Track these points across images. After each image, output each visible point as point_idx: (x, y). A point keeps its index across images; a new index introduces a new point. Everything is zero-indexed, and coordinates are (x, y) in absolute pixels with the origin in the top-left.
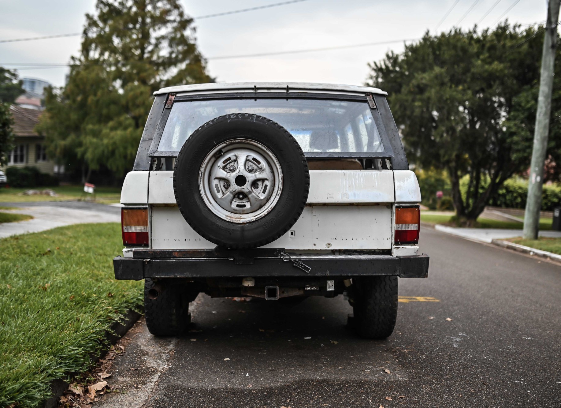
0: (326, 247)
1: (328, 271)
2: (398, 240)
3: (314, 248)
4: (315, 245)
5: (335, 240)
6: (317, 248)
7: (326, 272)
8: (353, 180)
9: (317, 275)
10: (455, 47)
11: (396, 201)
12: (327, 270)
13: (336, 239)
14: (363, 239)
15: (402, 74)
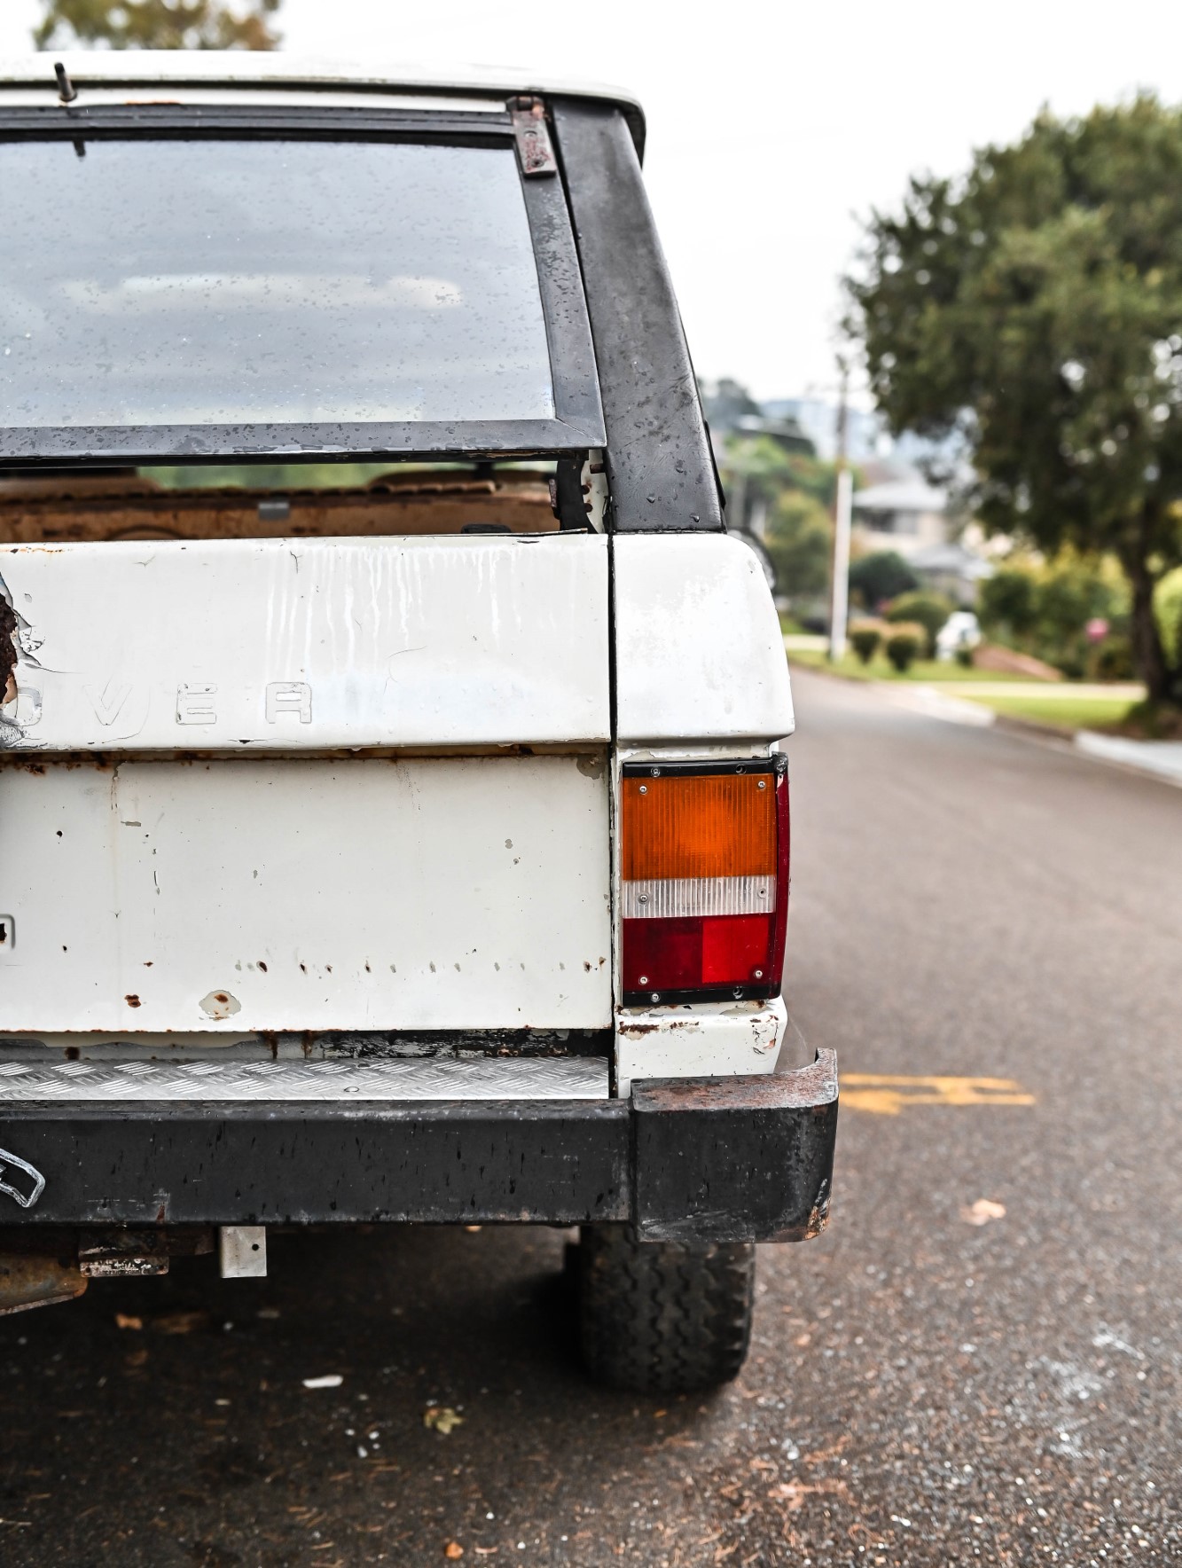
0: (203, 1014)
1: (161, 1193)
2: (644, 980)
3: (131, 1021)
4: (134, 1001)
5: (259, 970)
6: (148, 1020)
7: (148, 1201)
8: (349, 600)
9: (90, 1218)
10: (1136, 144)
11: (624, 731)
12: (154, 1188)
13: (263, 966)
14: (433, 968)
15: (961, 243)
